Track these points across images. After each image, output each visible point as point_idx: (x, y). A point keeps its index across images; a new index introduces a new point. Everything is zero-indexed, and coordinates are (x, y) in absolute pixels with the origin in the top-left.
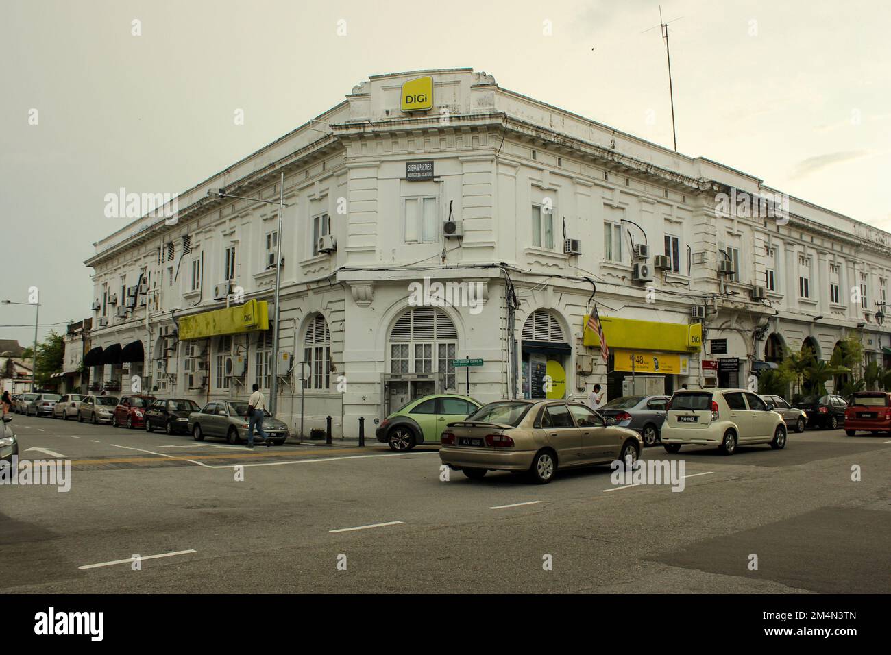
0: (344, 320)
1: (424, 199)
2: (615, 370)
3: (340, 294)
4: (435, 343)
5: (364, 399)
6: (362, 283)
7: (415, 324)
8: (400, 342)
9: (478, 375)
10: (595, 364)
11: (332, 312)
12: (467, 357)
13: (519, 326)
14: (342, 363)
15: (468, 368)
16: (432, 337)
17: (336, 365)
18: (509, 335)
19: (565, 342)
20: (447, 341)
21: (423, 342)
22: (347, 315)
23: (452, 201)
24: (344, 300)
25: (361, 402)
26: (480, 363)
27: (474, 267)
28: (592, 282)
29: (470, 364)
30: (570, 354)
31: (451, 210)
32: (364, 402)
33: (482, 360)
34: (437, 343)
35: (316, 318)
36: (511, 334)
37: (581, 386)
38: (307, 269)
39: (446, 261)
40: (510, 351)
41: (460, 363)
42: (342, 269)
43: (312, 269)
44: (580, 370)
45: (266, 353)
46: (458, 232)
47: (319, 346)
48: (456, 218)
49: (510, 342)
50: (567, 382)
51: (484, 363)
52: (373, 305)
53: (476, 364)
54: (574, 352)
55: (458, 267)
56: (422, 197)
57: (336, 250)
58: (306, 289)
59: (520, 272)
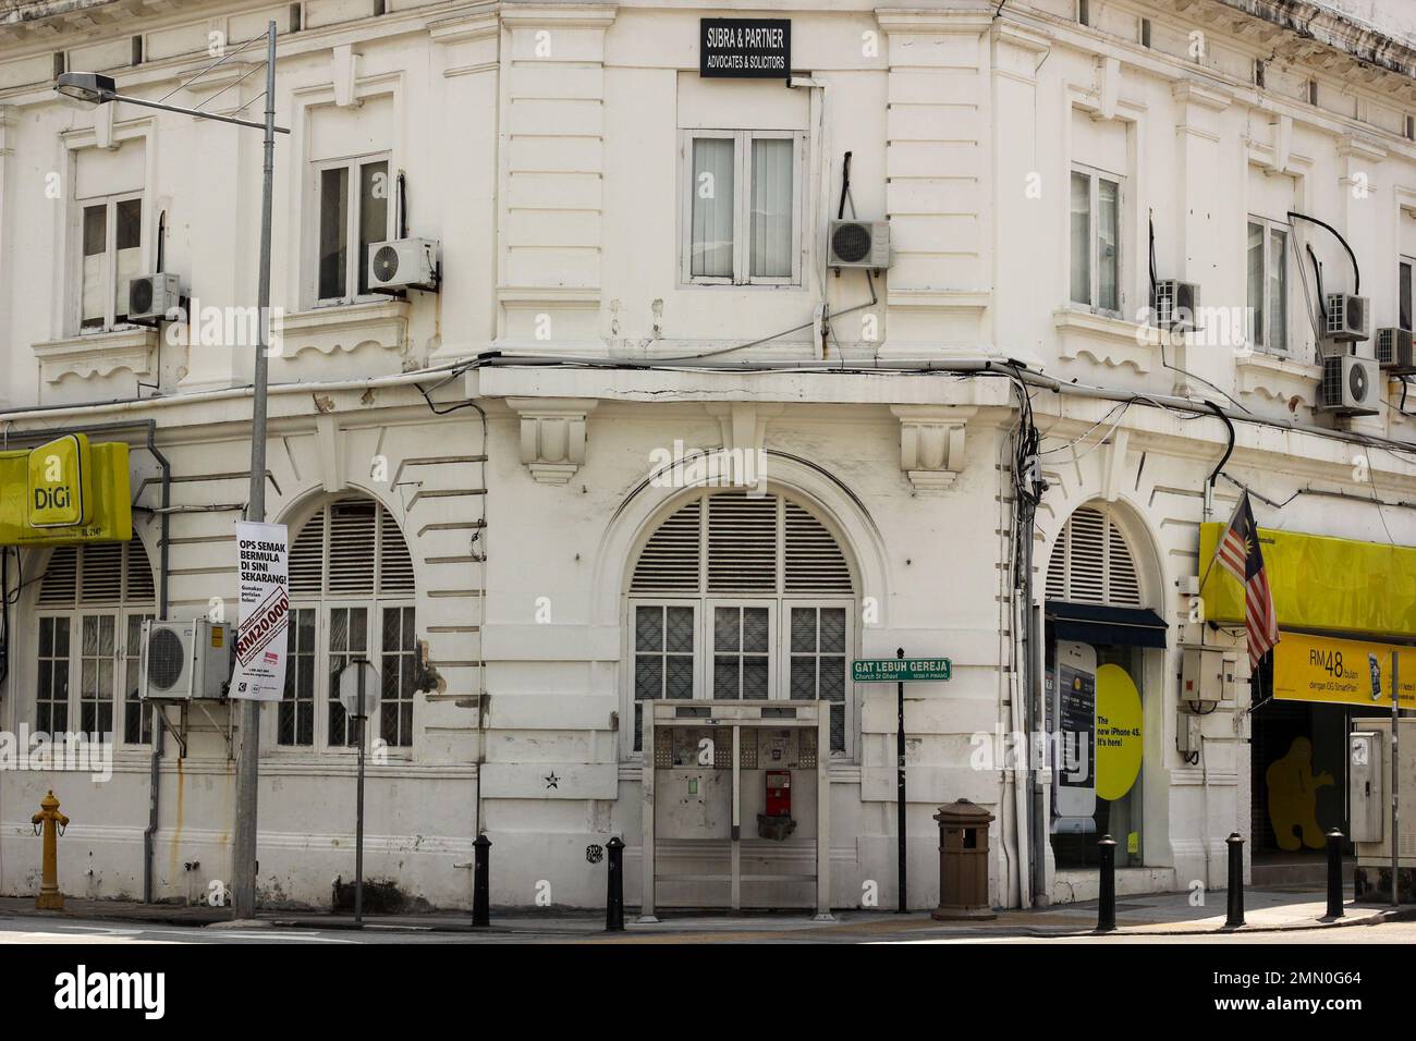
0: (482, 524)
1: (754, 141)
2: (1277, 696)
3: (463, 437)
4: (780, 606)
5: (552, 781)
6: (556, 405)
7: (713, 544)
8: (666, 600)
9: (929, 709)
10: (1230, 677)
11: (422, 495)
12: (900, 652)
13: (1041, 555)
14: (475, 664)
15: (901, 685)
16: (767, 583)
17: (439, 670)
18: (1017, 586)
19: (1144, 603)
20: (819, 601)
21: (743, 600)
22: (497, 508)
23: (848, 155)
24: (483, 459)
25: (542, 791)
26: (940, 670)
27: (927, 370)
28: (1225, 418)
29: (908, 675)
30: (1165, 647)
31: (846, 184)
32: (553, 793)
33: (948, 663)
34: (788, 605)
35: (333, 511)
36: (1022, 582)
37: (1193, 747)
38: (306, 342)
39: (832, 349)
40: (1020, 638)
41: (873, 671)
42: (490, 359)
43: (325, 343)
44: (1187, 696)
45: (135, 621)
46: (877, 258)
47: (349, 602)
48: (864, 209)
49: (1020, 606)
50: (1147, 732)
51: (954, 672)
52: (585, 477)
53: (929, 675)
54: (1172, 637)
55: (877, 368)
56: (748, 137)
57: (437, 290)
58: (312, 410)
59: (1056, 391)
